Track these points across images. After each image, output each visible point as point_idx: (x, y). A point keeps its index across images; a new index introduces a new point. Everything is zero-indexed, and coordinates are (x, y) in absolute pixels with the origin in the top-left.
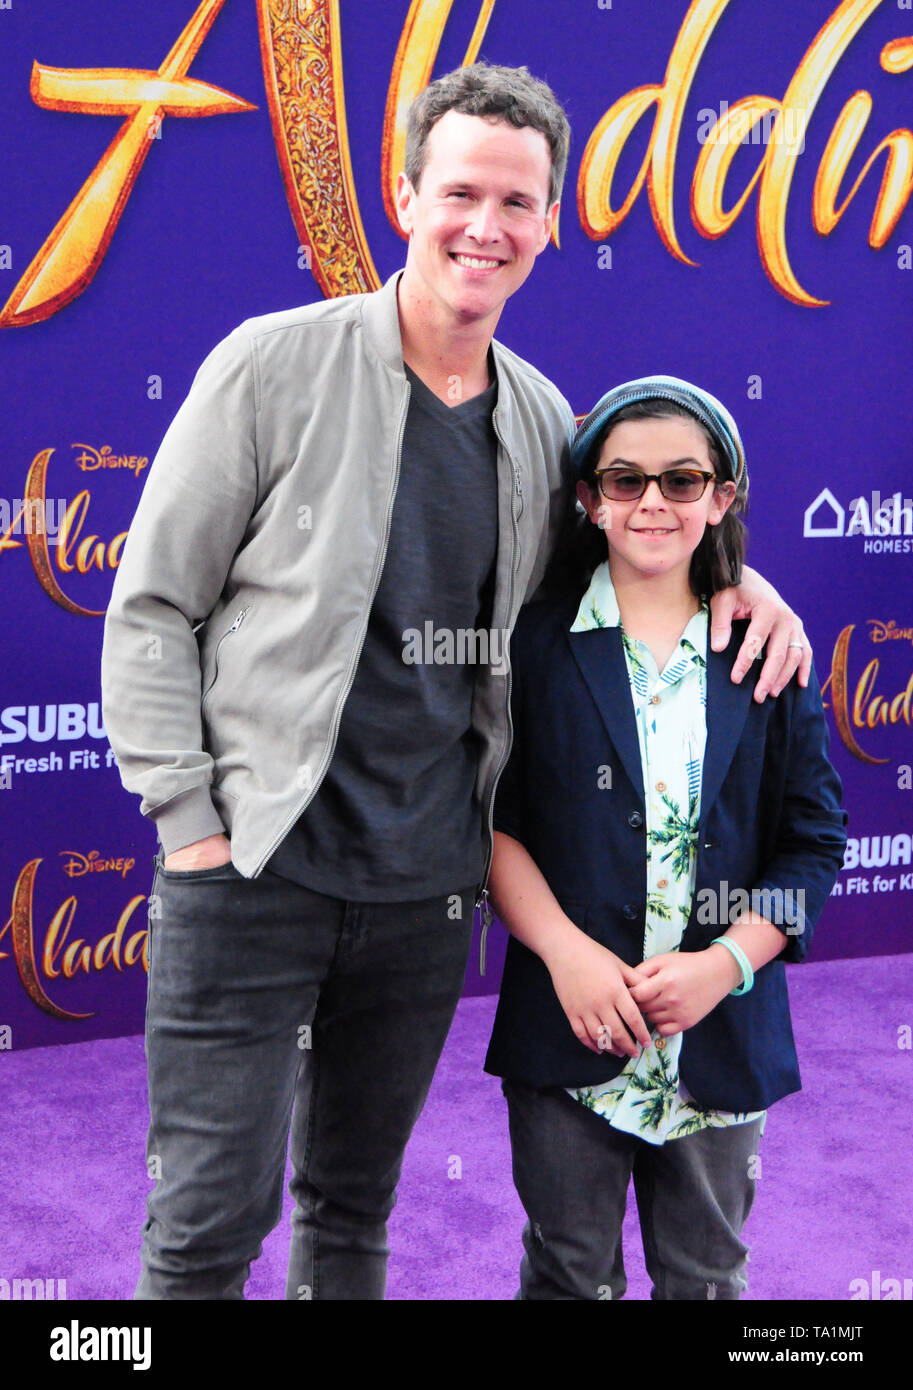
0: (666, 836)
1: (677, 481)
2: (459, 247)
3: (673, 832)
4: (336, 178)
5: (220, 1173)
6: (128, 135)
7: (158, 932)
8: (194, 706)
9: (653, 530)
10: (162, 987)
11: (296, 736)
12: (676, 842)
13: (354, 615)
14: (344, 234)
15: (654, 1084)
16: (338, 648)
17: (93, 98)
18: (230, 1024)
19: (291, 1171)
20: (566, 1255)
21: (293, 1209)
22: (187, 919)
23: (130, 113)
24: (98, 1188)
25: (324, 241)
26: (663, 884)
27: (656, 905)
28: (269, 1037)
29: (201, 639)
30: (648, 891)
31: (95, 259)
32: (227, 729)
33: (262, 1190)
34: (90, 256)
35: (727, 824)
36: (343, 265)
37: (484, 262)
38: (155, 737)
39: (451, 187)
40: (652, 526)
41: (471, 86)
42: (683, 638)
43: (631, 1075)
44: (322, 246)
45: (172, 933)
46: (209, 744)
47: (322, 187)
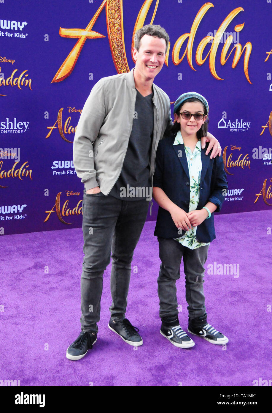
0: (194, 187)
1: (197, 116)
2: (148, 64)
3: (195, 186)
4: (122, 52)
5: (98, 254)
6: (79, 42)
7: (85, 206)
8: (92, 160)
9: (192, 126)
10: (86, 217)
11: (114, 166)
12: (196, 188)
13: (126, 140)
14: (124, 63)
15: (191, 237)
16: (122, 147)
17: (72, 35)
18: (100, 225)
19: (112, 254)
20: (169, 271)
21: (112, 261)
22: (92, 204)
23: (80, 38)
24: (74, 256)
25: (119, 65)
26: (193, 197)
27: (192, 201)
28: (108, 227)
29: (94, 146)
30: (190, 198)
31: (72, 68)
32: (99, 165)
33: (107, 257)
34: (71, 68)
35: (205, 185)
36: (123, 70)
37: (153, 67)
38: (84, 166)
39: (146, 51)
40: (191, 125)
41: (150, 30)
42: (196, 146)
43: (186, 235)
44: (119, 66)
45: (88, 207)
46: (96, 168)
47: (119, 54)
